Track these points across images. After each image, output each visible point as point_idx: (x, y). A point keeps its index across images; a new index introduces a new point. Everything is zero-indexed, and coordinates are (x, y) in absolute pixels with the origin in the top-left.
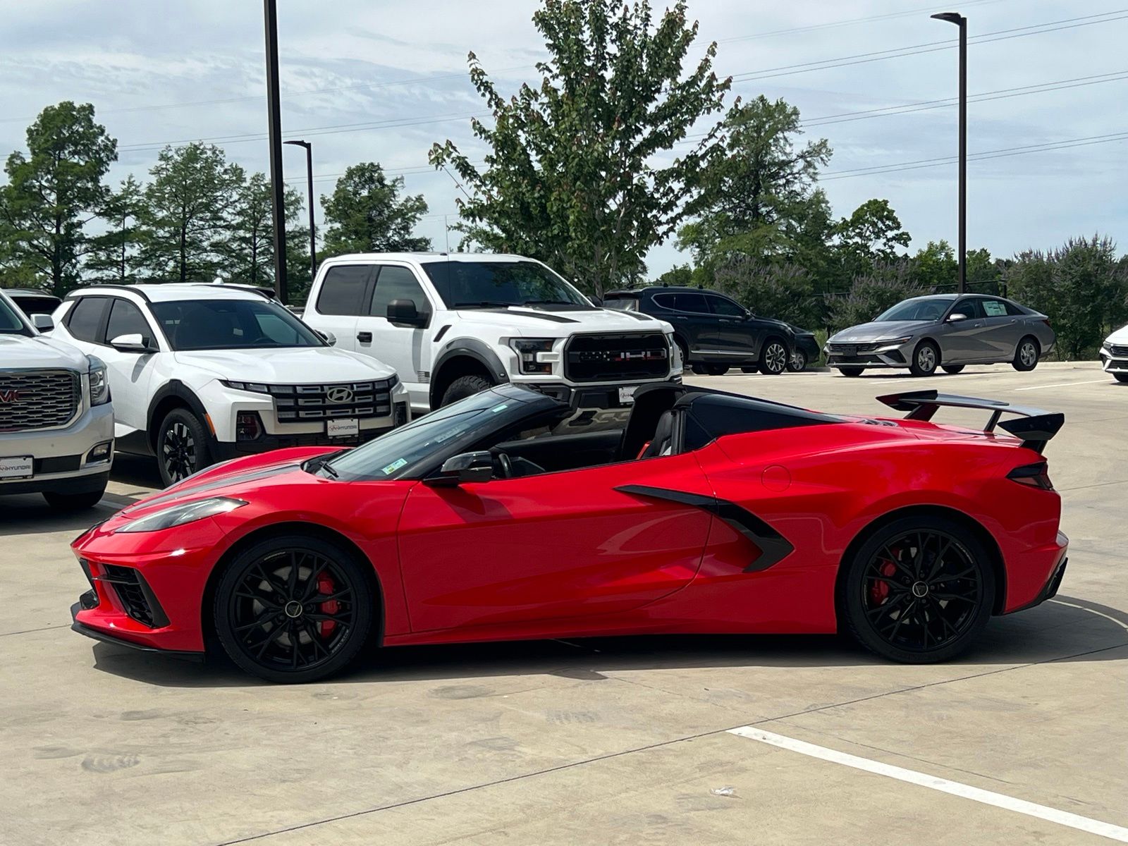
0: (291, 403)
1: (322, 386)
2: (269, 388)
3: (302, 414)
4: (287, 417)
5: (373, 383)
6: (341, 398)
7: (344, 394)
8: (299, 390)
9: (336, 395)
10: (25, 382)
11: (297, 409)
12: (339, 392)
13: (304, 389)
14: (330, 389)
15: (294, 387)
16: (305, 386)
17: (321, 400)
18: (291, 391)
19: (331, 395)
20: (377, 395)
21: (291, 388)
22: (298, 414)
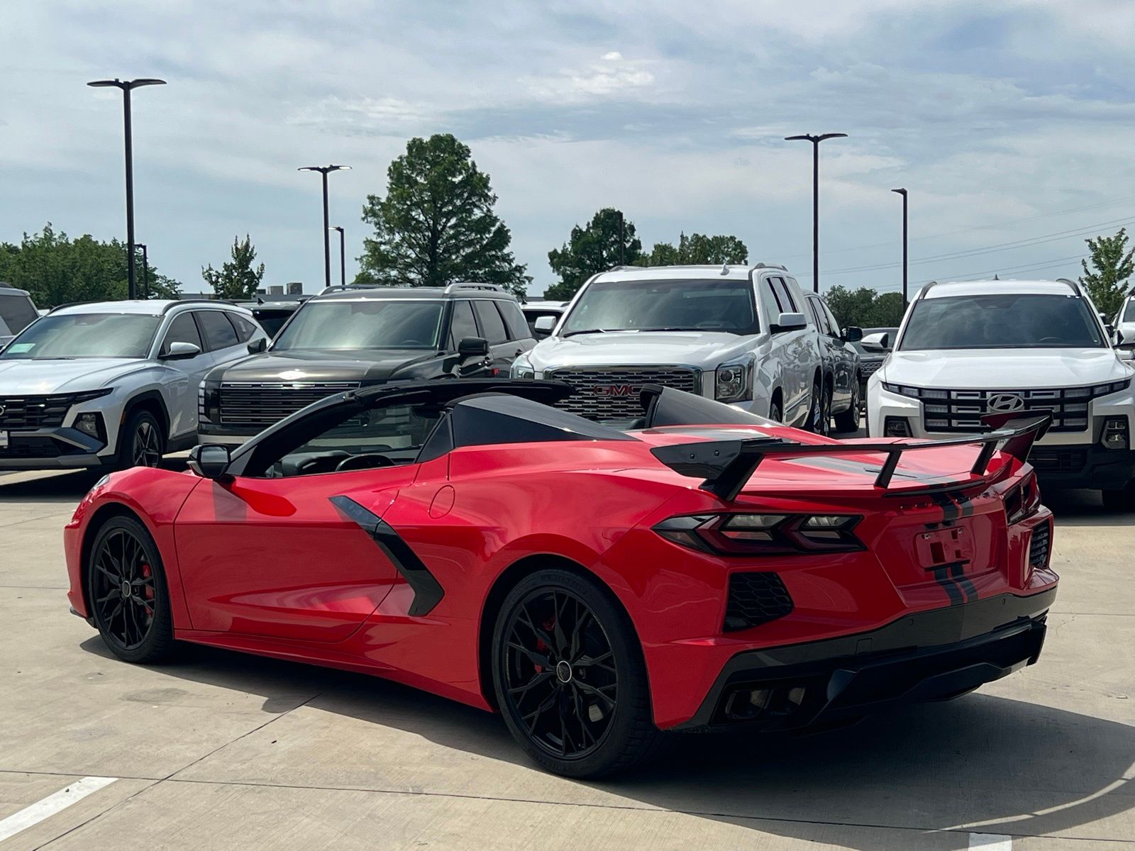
0: (942, 409)
1: (983, 392)
2: (921, 392)
3: (954, 423)
4: (939, 425)
5: (1063, 390)
6: (1007, 407)
7: (1012, 403)
8: (954, 395)
9: (999, 403)
10: (642, 377)
11: (950, 416)
12: (1004, 399)
13: (959, 395)
14: (993, 395)
15: (949, 391)
16: (961, 392)
17: (979, 407)
18: (943, 396)
19: (992, 403)
20: (1066, 406)
21: (945, 392)
22: (950, 423)
